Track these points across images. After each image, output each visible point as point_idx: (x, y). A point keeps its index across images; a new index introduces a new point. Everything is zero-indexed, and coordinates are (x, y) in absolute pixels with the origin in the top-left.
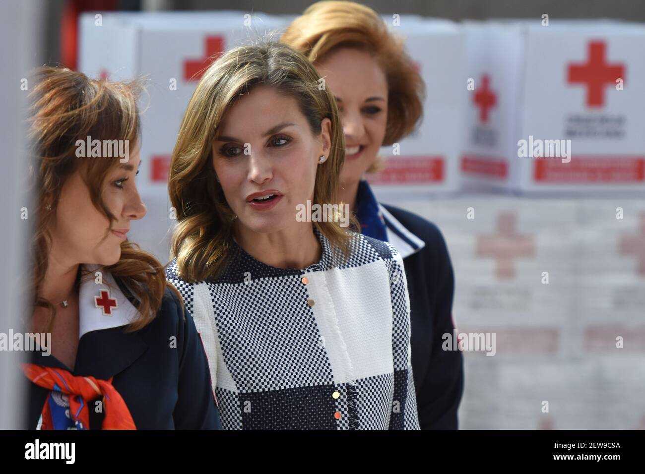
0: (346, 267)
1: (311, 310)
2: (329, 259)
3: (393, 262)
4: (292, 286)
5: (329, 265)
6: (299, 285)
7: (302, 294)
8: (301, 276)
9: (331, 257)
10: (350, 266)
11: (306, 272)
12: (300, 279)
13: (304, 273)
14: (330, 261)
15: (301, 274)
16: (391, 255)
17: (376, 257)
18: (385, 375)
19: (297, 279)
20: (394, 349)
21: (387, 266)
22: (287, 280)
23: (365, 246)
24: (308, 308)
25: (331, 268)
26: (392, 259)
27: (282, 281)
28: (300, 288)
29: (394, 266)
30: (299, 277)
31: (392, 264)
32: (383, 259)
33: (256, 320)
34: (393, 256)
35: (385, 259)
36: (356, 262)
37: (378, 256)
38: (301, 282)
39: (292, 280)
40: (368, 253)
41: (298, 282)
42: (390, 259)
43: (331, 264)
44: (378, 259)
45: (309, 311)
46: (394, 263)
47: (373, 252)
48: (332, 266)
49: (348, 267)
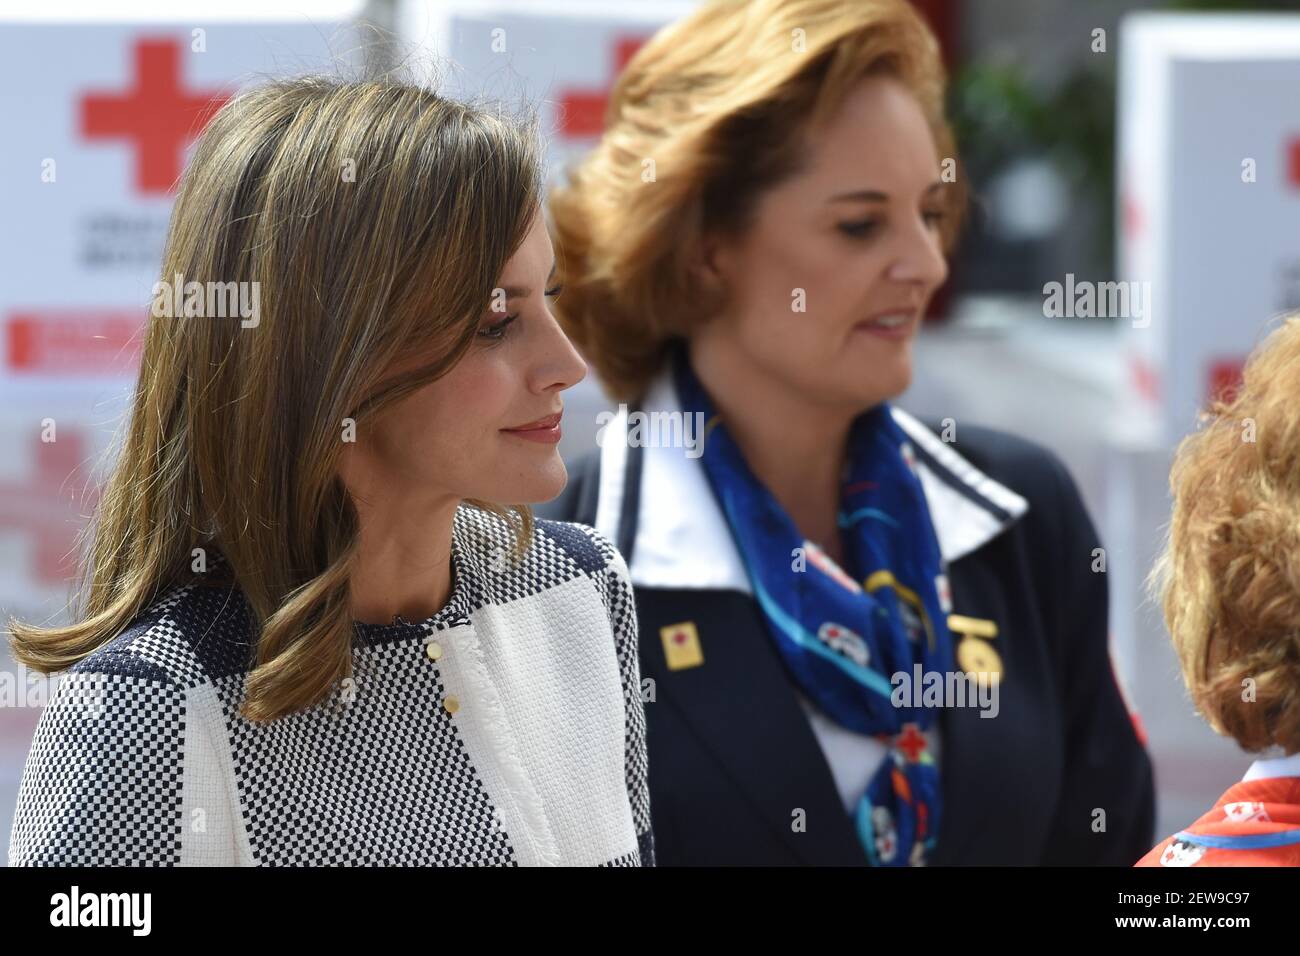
0: (508, 598)
1: (452, 723)
2: (473, 584)
3: (608, 576)
4: (405, 666)
5: (475, 599)
6: (421, 662)
7: (428, 683)
8: (425, 641)
9: (478, 579)
10: (516, 595)
11: (434, 629)
12: (421, 647)
13: (430, 632)
14: (476, 590)
15: (425, 637)
16: (602, 560)
17: (571, 568)
18: (623, 858)
19: (417, 649)
20: (630, 787)
21: (598, 590)
22: (394, 653)
23: (542, 544)
24: (444, 718)
25: (479, 606)
26: (605, 569)
27: (381, 656)
28: (424, 669)
29: (613, 587)
30: (420, 643)
31: (607, 581)
32: (588, 572)
33: (333, 756)
34: (607, 561)
35: (593, 573)
36: (530, 585)
37: (575, 566)
38: (425, 654)
39: (406, 651)
40: (552, 561)
41: (419, 656)
42: (602, 569)
43: (479, 597)
44: (576, 575)
45: (447, 724)
46: (612, 579)
47: (561, 558)
48: (482, 602)
49: (513, 598)
